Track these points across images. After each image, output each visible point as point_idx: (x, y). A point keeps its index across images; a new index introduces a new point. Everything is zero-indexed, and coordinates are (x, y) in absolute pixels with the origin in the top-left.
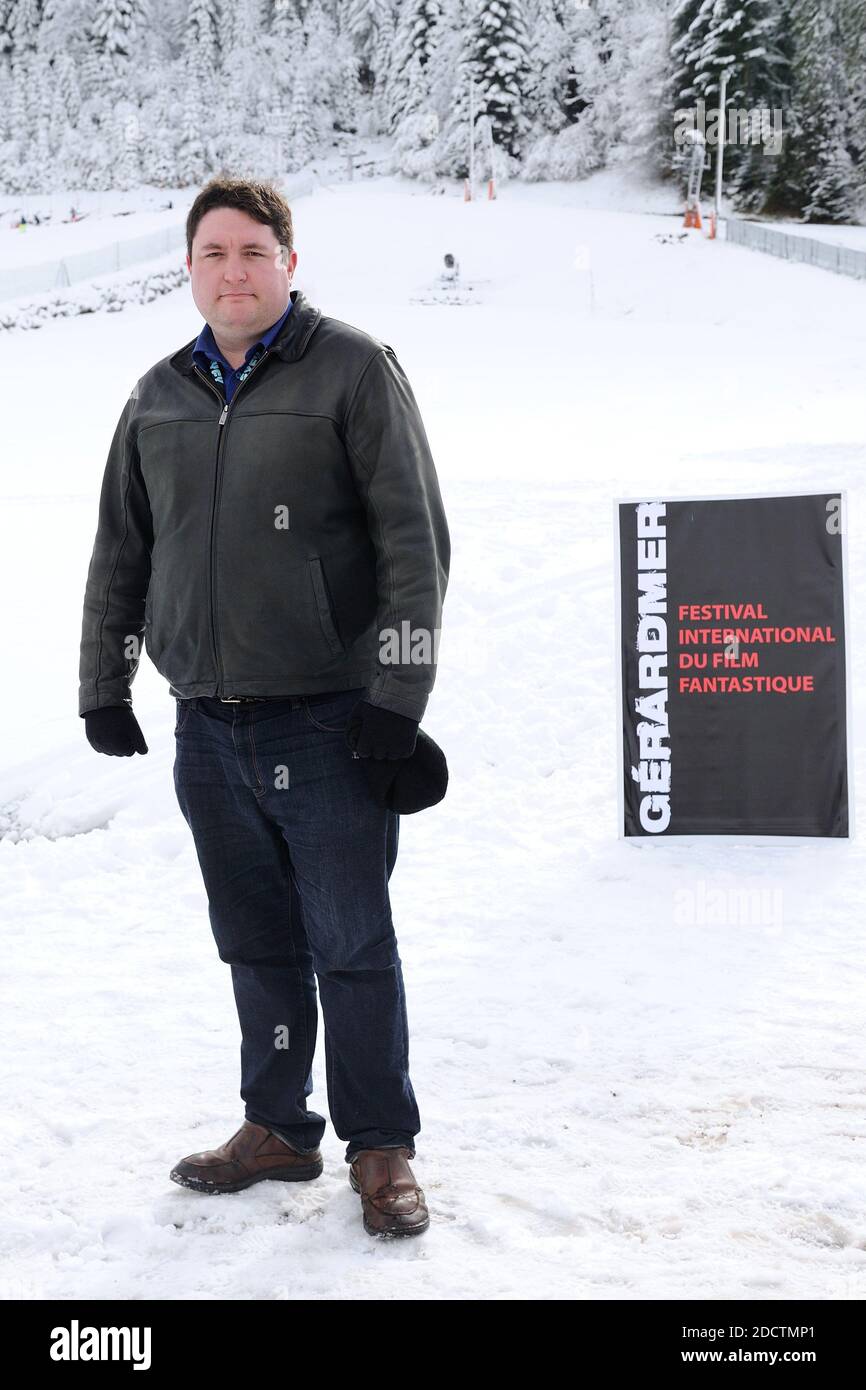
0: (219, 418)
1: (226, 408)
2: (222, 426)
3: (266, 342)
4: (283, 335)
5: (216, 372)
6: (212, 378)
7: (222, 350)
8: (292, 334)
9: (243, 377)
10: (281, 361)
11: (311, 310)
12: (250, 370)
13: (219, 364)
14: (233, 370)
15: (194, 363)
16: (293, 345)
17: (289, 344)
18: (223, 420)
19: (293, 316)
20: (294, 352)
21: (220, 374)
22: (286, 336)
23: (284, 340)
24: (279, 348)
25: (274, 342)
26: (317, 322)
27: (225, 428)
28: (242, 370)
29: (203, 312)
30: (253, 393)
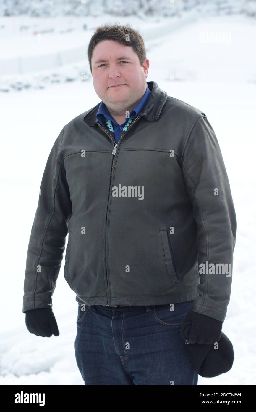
0: (112, 151)
1: (116, 146)
2: (114, 155)
3: (137, 111)
4: (147, 106)
5: (109, 126)
6: (108, 129)
7: (111, 114)
8: (152, 106)
9: (125, 129)
10: (147, 121)
11: (162, 93)
12: (128, 125)
13: (111, 121)
14: (119, 125)
15: (97, 120)
16: (152, 113)
17: (151, 112)
18: (114, 152)
19: (152, 97)
20: (153, 117)
21: (112, 127)
22: (149, 108)
23: (148, 109)
24: (145, 114)
25: (142, 110)
26: (166, 100)
27: (115, 157)
28: (123, 126)
29: (100, 96)
30: (131, 138)
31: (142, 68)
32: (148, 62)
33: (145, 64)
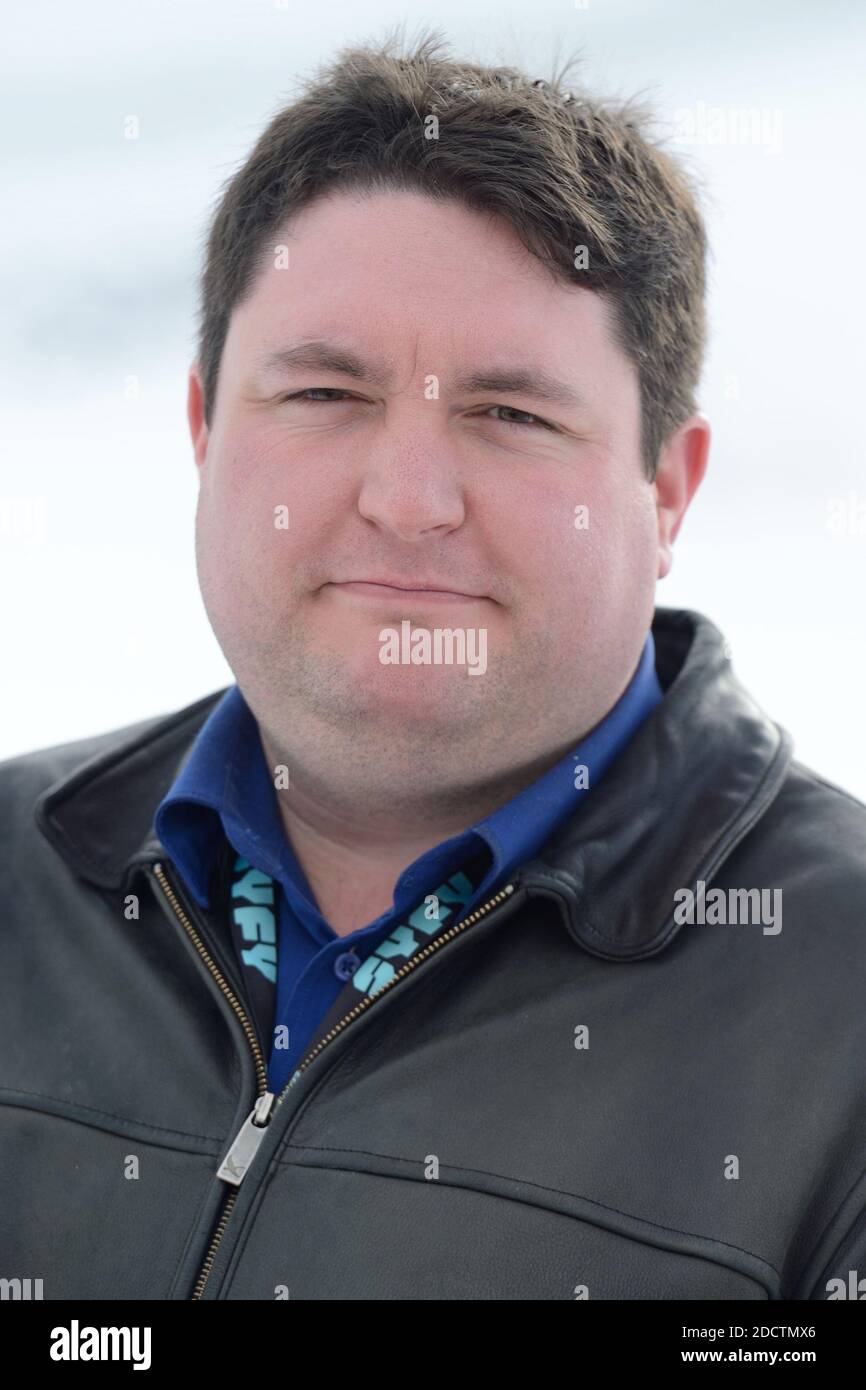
0: (223, 1144)
1: (264, 1106)
2: (229, 1189)
3: (505, 843)
4: (599, 819)
5: (250, 921)
6: (232, 941)
7: (289, 816)
8: (639, 826)
9: (373, 978)
10: (577, 949)
11: (751, 731)
12: (406, 946)
13: (277, 888)
14: (328, 934)
15: (153, 846)
16: (628, 888)
17: (620, 868)
18: (238, 1161)
19: (663, 744)
20: (634, 921)
21: (269, 935)
22: (608, 832)
23: (600, 846)
24: (567, 880)
25: (550, 846)
26: (768, 797)
27: (237, 1205)
28: (366, 945)
29: (233, 639)
30: (409, 1061)
31: (649, 493)
32: (698, 442)
33: (672, 460)
